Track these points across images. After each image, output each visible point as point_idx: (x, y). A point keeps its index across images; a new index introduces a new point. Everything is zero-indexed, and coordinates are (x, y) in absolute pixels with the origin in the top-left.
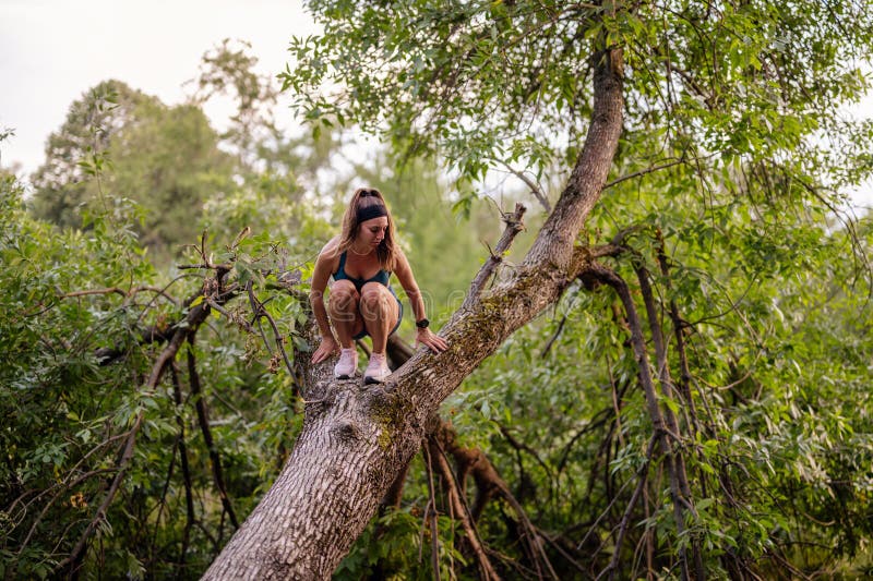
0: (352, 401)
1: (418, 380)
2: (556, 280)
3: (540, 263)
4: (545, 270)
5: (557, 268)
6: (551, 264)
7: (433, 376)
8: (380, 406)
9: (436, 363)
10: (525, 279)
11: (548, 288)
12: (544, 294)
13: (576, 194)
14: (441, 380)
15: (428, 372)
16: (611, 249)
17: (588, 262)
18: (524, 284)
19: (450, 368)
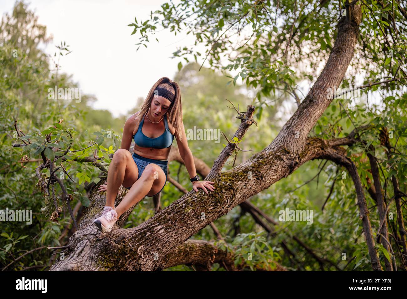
0: (86, 249)
1: (148, 234)
2: (287, 161)
3: (276, 149)
4: (278, 154)
5: (289, 153)
6: (284, 149)
7: (163, 230)
8: (107, 254)
9: (167, 221)
10: (261, 160)
11: (279, 166)
12: (275, 171)
13: (311, 101)
14: (169, 234)
15: (159, 227)
16: (347, 141)
17: (323, 149)
18: (259, 164)
19: (179, 225)
